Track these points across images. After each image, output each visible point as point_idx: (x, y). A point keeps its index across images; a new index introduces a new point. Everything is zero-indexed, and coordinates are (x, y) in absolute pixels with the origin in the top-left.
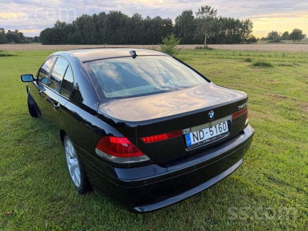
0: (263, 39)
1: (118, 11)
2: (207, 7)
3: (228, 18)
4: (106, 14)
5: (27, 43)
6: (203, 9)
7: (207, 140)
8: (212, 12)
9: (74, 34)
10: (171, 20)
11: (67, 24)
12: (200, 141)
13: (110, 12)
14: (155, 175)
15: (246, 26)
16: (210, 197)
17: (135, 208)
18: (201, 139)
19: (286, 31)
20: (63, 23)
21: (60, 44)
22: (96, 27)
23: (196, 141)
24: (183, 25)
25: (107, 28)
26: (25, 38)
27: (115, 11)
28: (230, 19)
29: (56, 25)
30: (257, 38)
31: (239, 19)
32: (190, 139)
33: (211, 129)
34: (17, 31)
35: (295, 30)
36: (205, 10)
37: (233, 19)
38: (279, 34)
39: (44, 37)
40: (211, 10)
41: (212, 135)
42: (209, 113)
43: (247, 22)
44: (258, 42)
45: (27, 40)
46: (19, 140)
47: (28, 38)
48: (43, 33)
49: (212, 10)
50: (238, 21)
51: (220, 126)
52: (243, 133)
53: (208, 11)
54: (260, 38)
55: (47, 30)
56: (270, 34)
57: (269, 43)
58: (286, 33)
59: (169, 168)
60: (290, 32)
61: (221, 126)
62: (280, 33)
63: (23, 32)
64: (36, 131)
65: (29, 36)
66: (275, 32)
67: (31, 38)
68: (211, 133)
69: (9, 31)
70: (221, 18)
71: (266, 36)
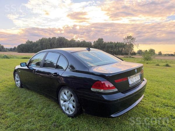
1: (63, 37)
4: (56, 38)
5: (6, 51)
9: (37, 47)
10: (91, 43)
11: (33, 42)
13: (59, 37)
17: (111, 115)
20: (31, 41)
21: (29, 52)
22: (50, 44)
24: (98, 45)
25: (57, 45)
26: (5, 49)
27: (62, 37)
29: (27, 42)
39: (20, 48)
45: (6, 50)
47: (6, 49)
48: (19, 46)
55: (22, 45)
59: (126, 94)
63: (4, 46)
65: (7, 48)
67: (8, 49)
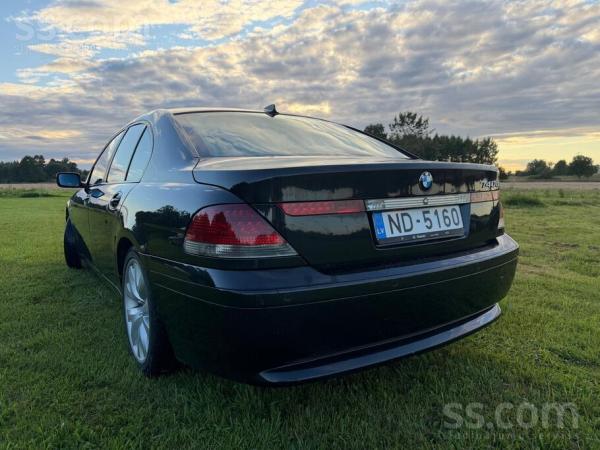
0: (519, 174)
2: (409, 114)
3: (450, 137)
6: (402, 118)
7: (420, 234)
8: (419, 124)
12: (404, 234)
14: (309, 286)
15: (485, 151)
16: (433, 382)
18: (406, 231)
19: (562, 159)
23: (396, 234)
28: (453, 138)
30: (506, 171)
31: (470, 138)
32: (383, 227)
33: (427, 216)
34: (66, 160)
35: (578, 157)
36: (407, 119)
37: (459, 138)
38: (547, 165)
40: (417, 120)
41: (430, 228)
42: (422, 176)
43: (486, 143)
44: (510, 178)
46: (35, 299)
49: (420, 120)
50: (468, 142)
51: (446, 214)
52: (494, 243)
53: (412, 122)
54: (513, 172)
56: (530, 165)
57: (530, 180)
58: (562, 164)
60: (569, 161)
61: (449, 214)
62: (551, 164)
63: (76, 162)
64: (73, 287)
66: (541, 161)
68: (428, 224)
69: (52, 160)
70: (436, 136)
71: (523, 168)
